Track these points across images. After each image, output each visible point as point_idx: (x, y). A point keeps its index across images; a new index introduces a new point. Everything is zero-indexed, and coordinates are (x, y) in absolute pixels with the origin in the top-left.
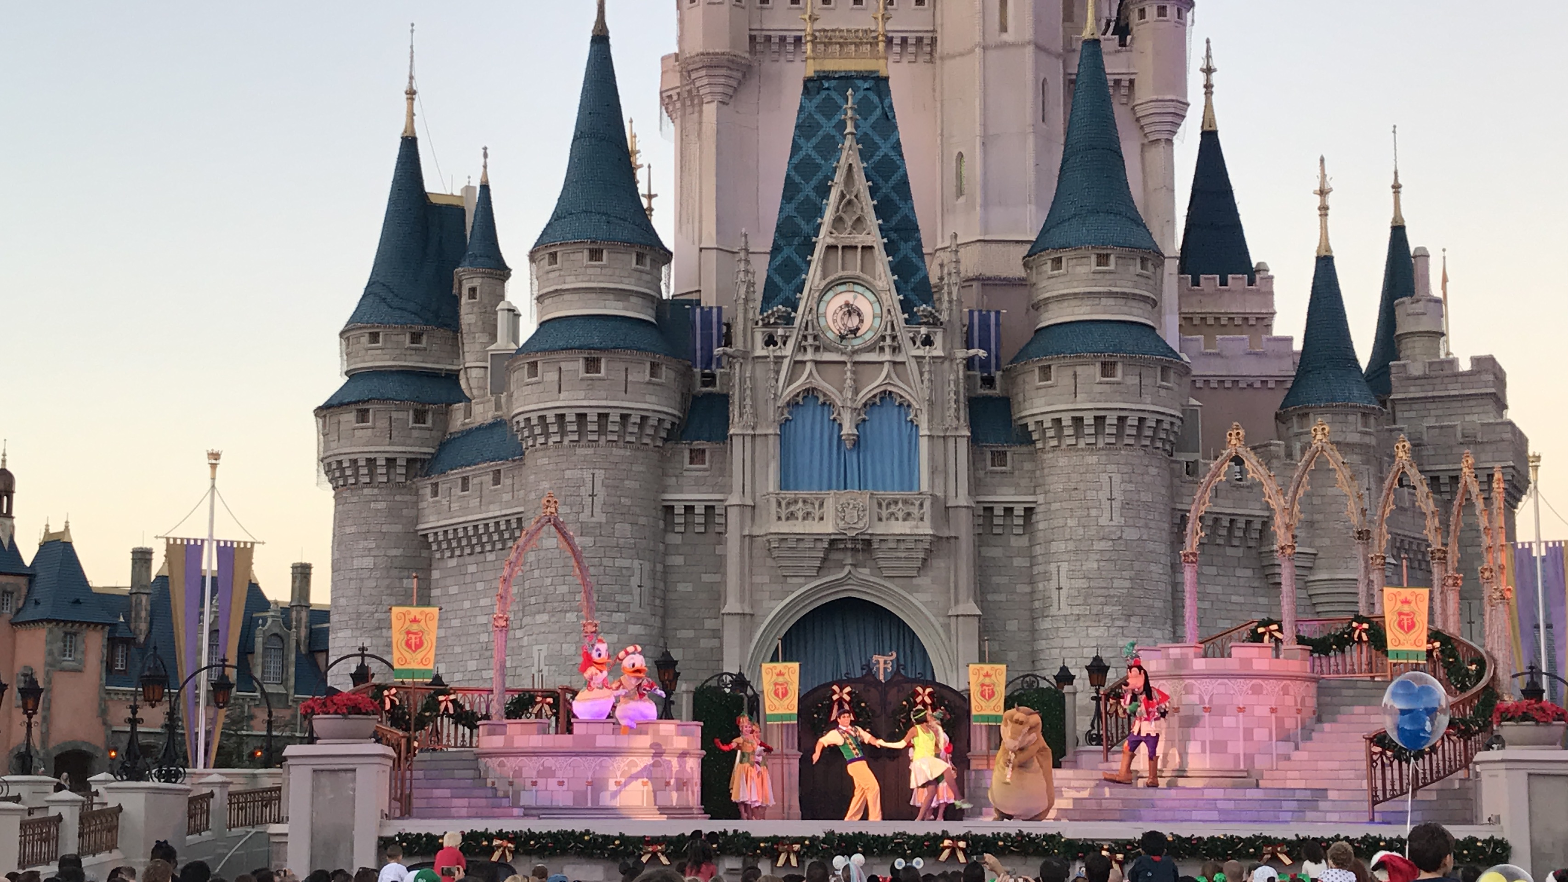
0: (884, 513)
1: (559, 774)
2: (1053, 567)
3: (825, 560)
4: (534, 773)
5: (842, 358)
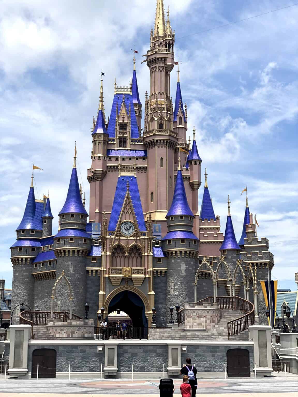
0: (134, 272)
1: (64, 330)
2: (171, 284)
3: (121, 282)
4: (59, 330)
5: (126, 238)
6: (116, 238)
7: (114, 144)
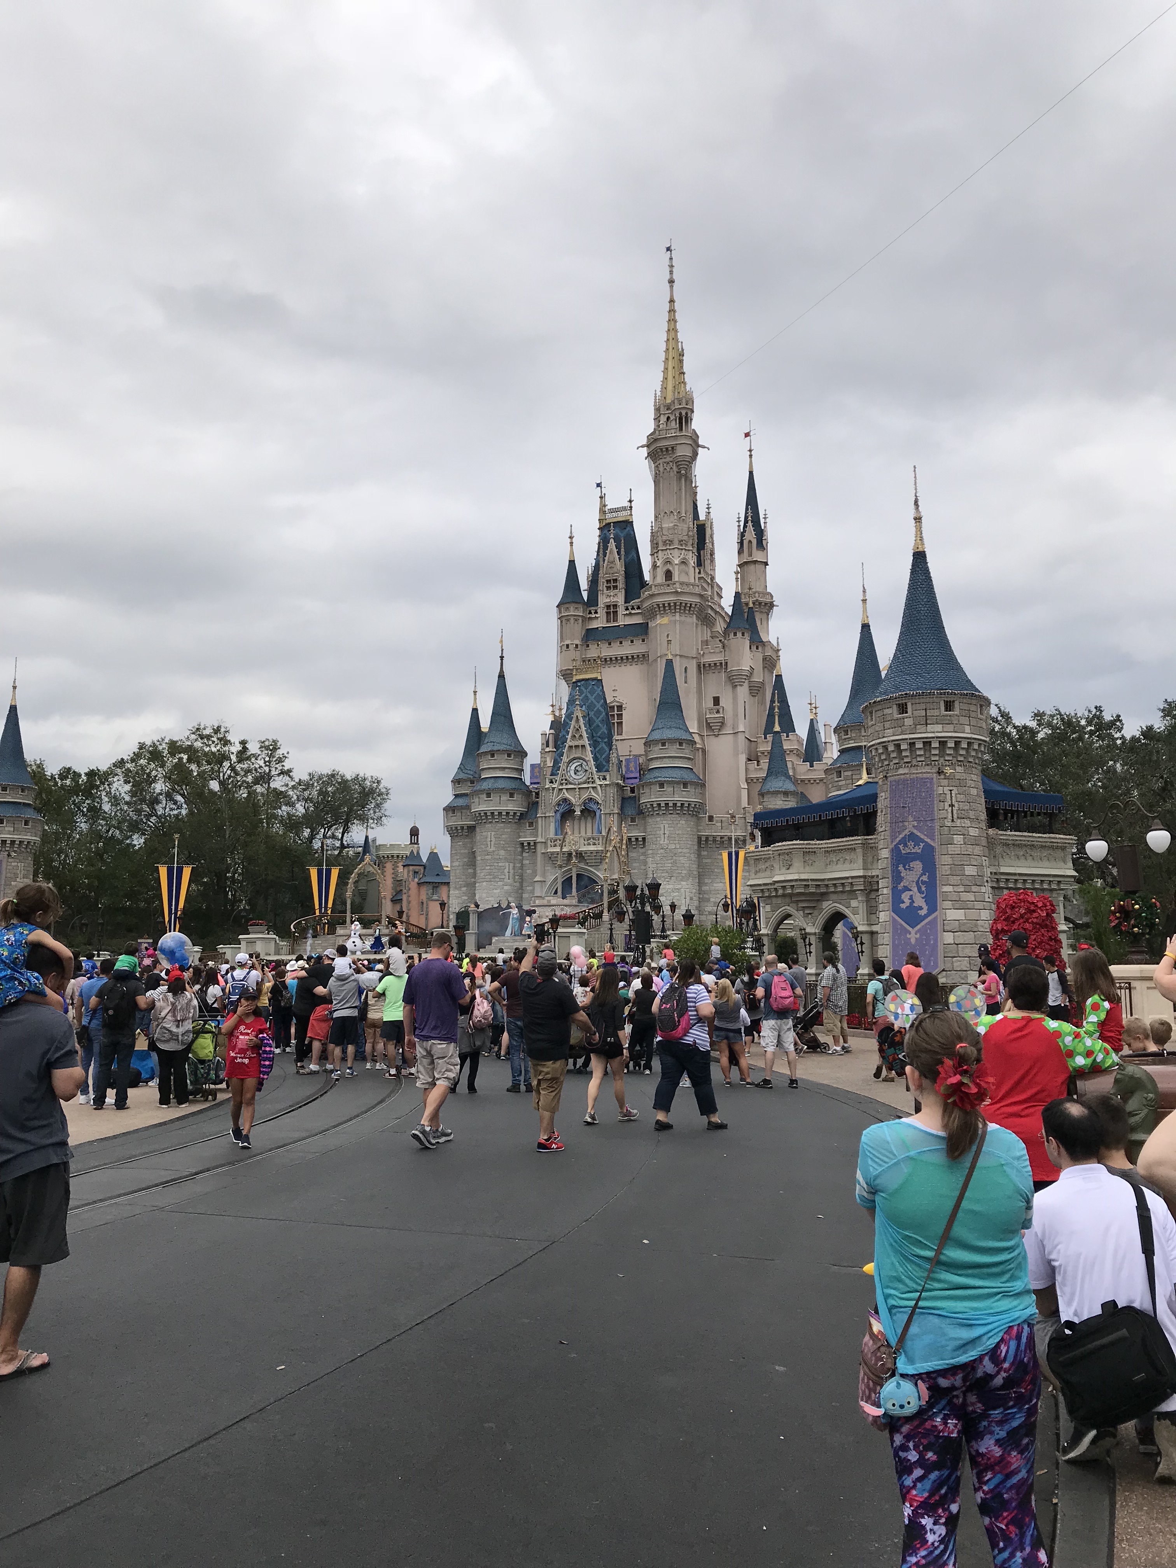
0: (586, 842)
3: (566, 861)
5: (575, 787)
6: (560, 787)
7: (596, 618)
